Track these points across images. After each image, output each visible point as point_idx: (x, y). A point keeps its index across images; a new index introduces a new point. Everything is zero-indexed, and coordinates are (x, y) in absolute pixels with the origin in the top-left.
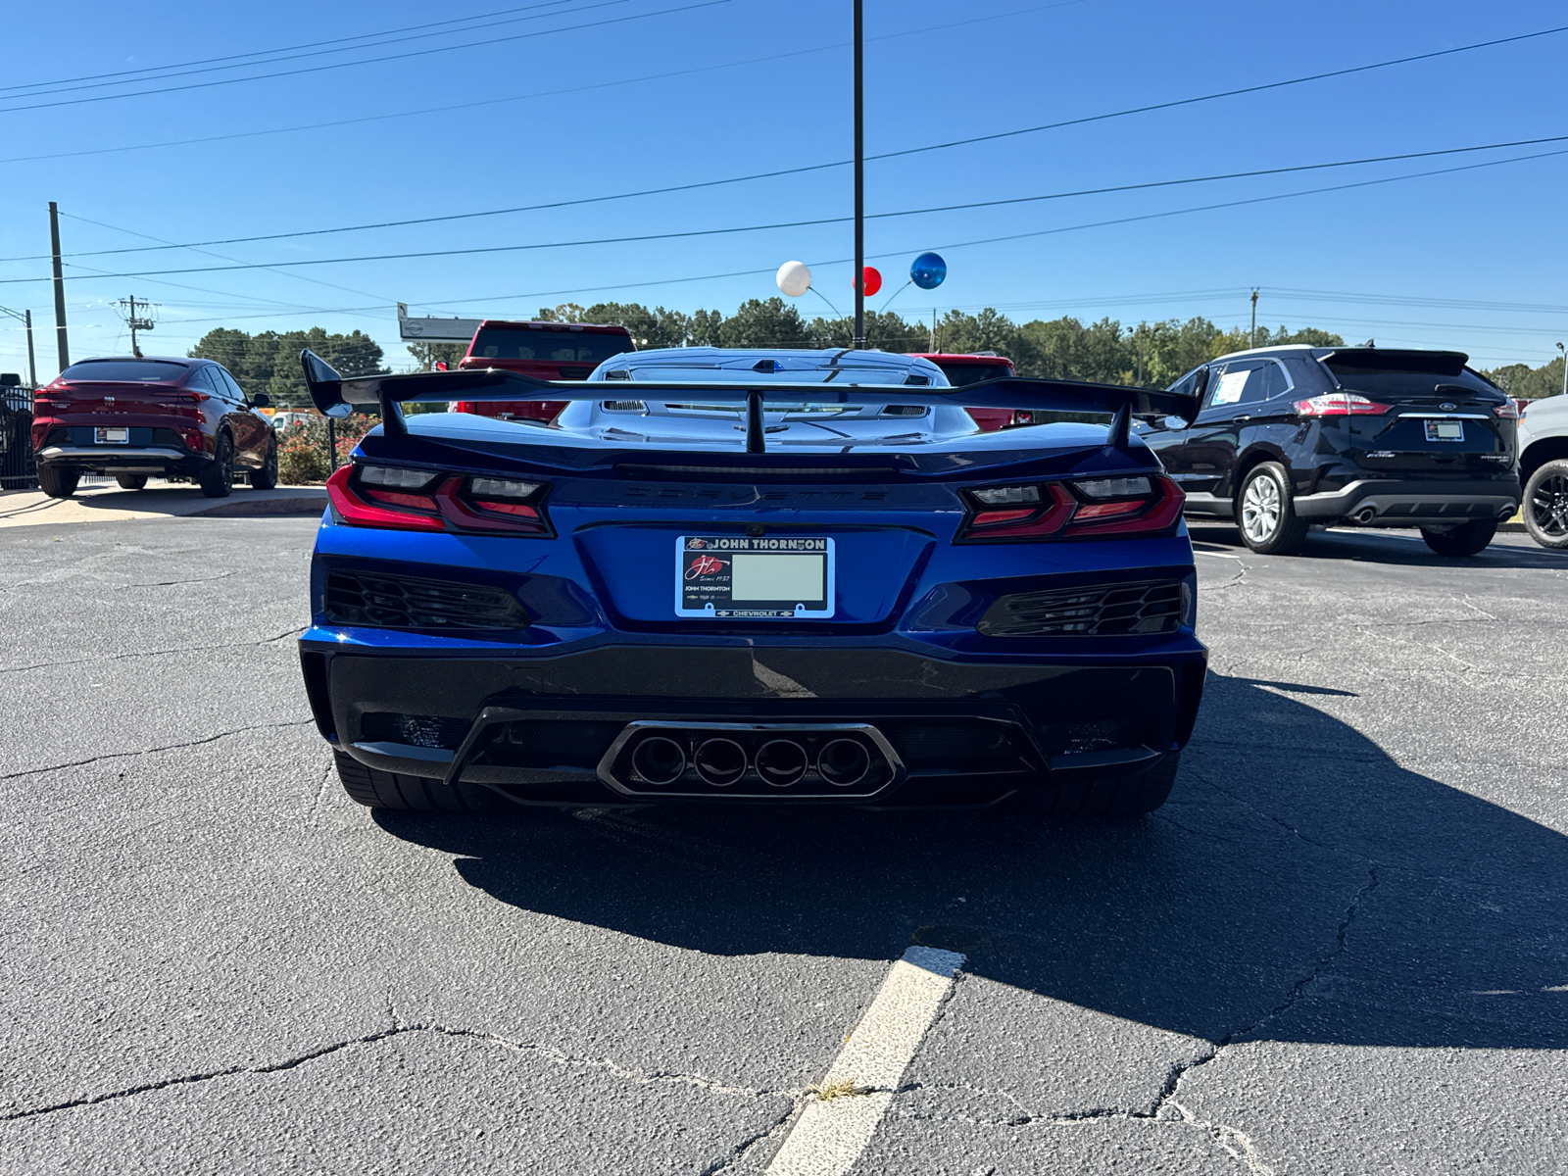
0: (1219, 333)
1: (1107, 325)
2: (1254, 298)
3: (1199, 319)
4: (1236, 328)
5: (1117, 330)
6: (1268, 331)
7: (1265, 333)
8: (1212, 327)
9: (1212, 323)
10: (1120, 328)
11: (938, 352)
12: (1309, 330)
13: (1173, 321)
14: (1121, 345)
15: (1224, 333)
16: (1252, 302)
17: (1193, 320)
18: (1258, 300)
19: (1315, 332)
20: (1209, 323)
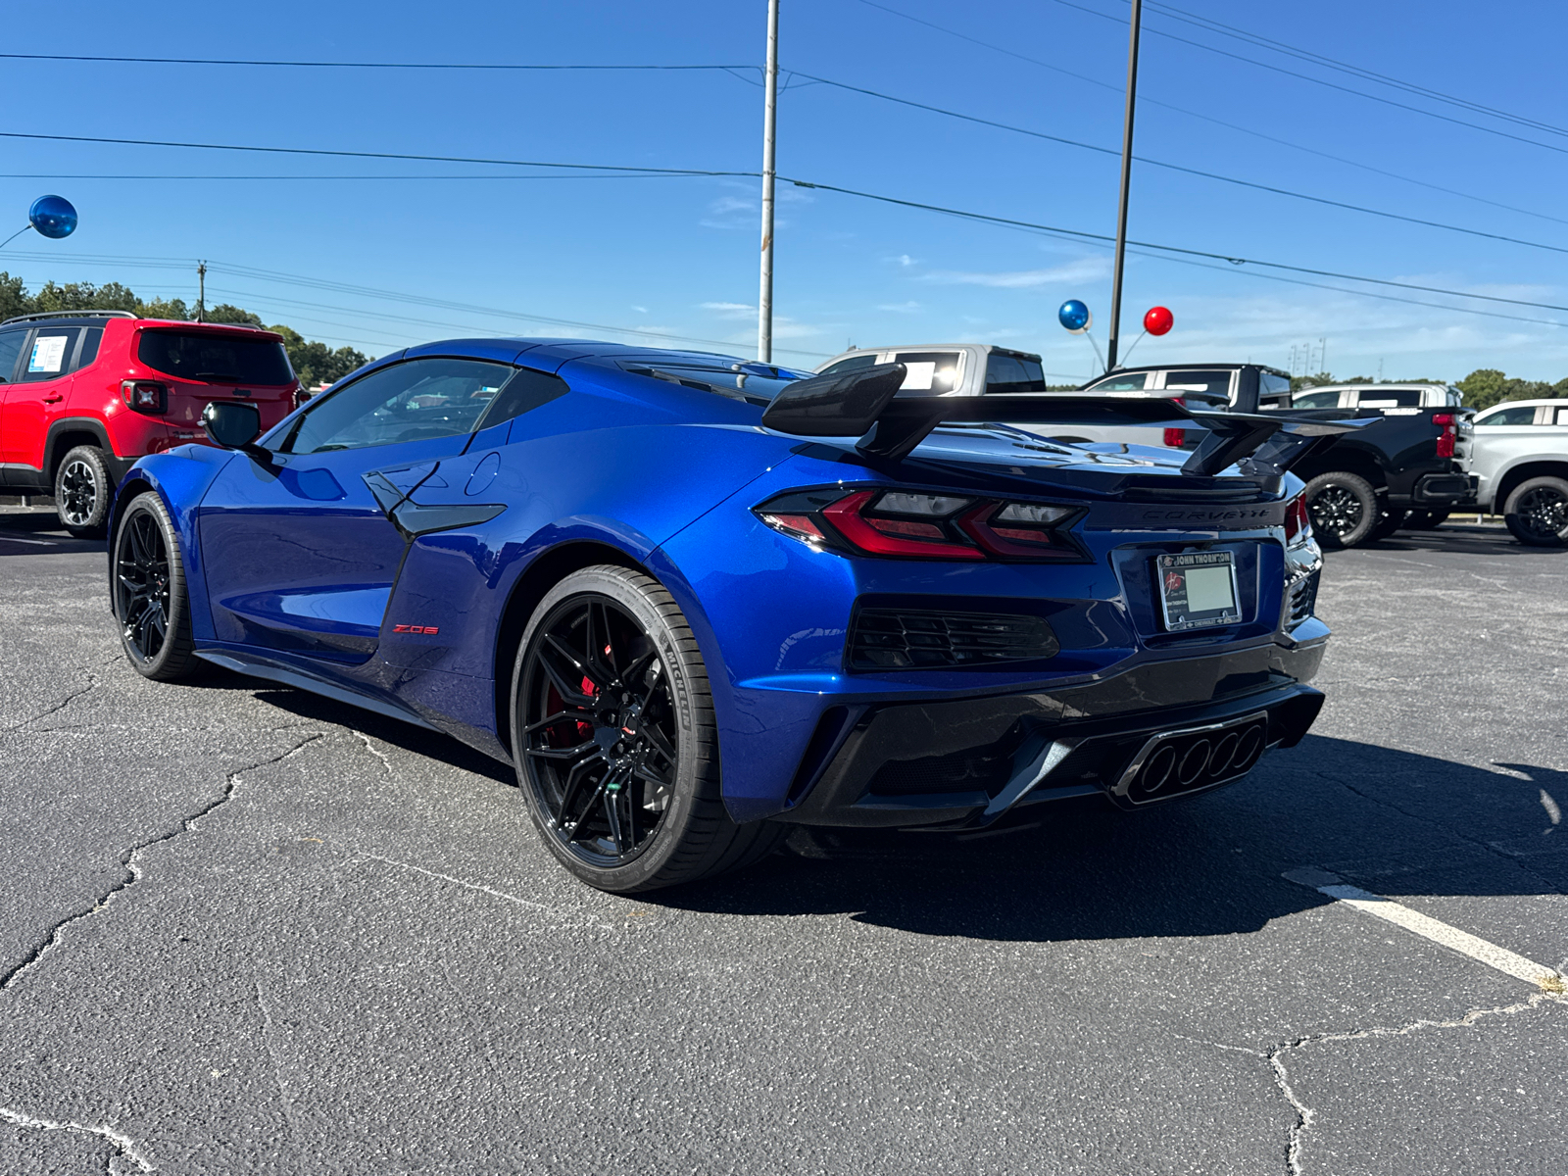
0: (140, 302)
1: (7, 281)
2: (202, 272)
3: (116, 285)
4: (158, 299)
5: (19, 289)
6: (183, 304)
7: (181, 307)
8: (131, 295)
9: (132, 291)
10: (23, 286)
11: (196, 320)
12: (226, 307)
13: (87, 284)
14: (25, 305)
15: (145, 303)
16: (199, 275)
17: (109, 285)
18: (206, 274)
19: (232, 309)
20: (128, 289)
